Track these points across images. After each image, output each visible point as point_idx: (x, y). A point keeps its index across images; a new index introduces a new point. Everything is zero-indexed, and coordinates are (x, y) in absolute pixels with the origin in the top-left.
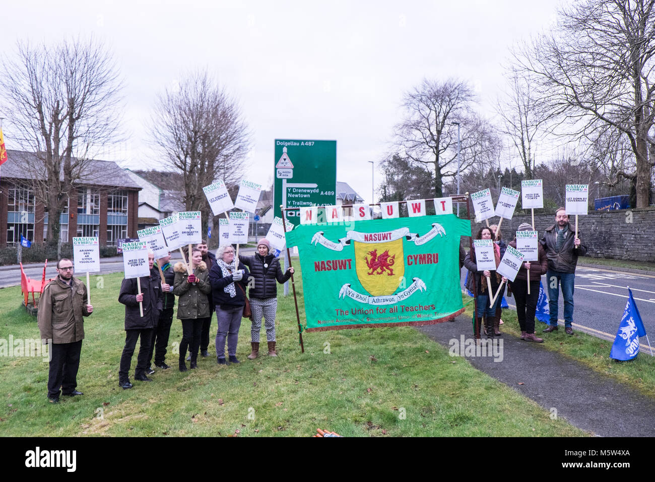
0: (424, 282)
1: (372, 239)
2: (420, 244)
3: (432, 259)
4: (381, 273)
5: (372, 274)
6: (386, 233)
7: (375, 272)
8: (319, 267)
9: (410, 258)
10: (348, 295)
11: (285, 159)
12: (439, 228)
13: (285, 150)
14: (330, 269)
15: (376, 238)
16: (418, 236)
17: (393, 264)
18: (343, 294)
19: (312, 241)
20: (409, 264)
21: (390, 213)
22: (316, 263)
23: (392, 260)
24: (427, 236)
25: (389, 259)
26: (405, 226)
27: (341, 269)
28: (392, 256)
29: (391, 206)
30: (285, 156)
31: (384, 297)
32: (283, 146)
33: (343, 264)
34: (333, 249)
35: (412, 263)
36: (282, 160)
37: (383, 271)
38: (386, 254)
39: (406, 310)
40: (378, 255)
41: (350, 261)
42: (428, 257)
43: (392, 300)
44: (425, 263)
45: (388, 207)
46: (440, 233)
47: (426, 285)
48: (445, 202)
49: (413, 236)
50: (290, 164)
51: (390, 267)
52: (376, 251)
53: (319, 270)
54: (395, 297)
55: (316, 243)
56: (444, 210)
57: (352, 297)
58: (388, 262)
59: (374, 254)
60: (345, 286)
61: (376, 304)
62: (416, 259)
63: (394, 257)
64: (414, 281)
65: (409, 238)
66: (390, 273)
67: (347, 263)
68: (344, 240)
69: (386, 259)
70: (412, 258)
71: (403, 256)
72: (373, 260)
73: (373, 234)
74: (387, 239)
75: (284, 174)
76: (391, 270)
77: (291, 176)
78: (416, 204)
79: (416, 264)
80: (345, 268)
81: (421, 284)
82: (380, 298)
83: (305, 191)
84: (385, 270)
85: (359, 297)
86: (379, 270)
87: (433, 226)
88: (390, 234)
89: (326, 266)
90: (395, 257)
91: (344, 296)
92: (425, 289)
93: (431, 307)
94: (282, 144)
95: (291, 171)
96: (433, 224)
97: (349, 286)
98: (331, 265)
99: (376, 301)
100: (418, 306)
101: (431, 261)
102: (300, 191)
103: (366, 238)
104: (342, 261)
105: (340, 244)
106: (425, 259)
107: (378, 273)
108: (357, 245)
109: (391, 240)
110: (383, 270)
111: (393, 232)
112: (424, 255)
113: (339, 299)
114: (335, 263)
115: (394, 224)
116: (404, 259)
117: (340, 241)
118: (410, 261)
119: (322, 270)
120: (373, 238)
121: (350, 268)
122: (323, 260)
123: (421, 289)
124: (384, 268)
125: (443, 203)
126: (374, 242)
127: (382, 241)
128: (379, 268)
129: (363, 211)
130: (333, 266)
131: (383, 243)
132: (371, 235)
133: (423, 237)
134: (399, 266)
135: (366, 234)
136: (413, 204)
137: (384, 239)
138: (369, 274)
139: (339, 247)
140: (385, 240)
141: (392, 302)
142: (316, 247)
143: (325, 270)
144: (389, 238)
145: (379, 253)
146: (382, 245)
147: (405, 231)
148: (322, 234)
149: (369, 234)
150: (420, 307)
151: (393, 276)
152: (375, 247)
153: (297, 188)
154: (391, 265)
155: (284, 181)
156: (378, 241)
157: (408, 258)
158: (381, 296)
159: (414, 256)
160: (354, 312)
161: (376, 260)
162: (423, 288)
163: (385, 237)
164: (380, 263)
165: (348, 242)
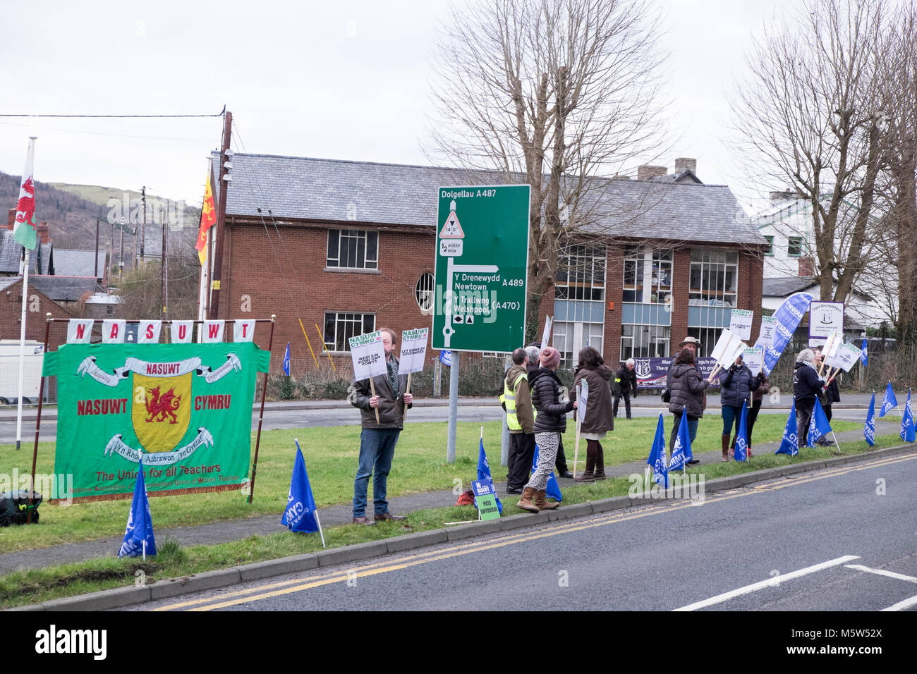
0: (211, 434)
1: (155, 372)
2: (211, 381)
3: (224, 402)
4: (162, 420)
5: (150, 421)
6: (173, 363)
7: (155, 418)
8: (85, 408)
9: (198, 400)
10: (116, 450)
11: (452, 223)
12: (235, 360)
13: (453, 205)
14: (98, 413)
15: (161, 370)
16: (210, 370)
17: (177, 408)
18: (110, 450)
19: (79, 370)
20: (197, 409)
21: (182, 335)
22: (79, 403)
23: (177, 402)
24: (221, 371)
25: (173, 400)
26: (197, 355)
27: (112, 412)
28: (178, 396)
29: (185, 326)
30: (453, 217)
31: (162, 455)
32: (451, 199)
33: (115, 406)
34: (105, 383)
35: (200, 408)
36: (448, 225)
37: (164, 418)
38: (170, 394)
39: (185, 471)
40: (161, 394)
41: (125, 401)
42: (219, 399)
43: (171, 458)
44: (215, 408)
45: (181, 327)
46: (235, 367)
47: (213, 438)
48: (247, 325)
49: (205, 369)
50: (459, 232)
51: (174, 412)
52: (159, 388)
53: (83, 414)
54: (176, 455)
55: (84, 373)
56: (244, 336)
57: (122, 454)
58: (172, 405)
59: (155, 392)
60: (115, 438)
61: (151, 464)
62: (205, 402)
63: (179, 398)
64: (200, 431)
65: (199, 372)
66: (173, 420)
67: (122, 403)
68: (120, 371)
69: (170, 401)
70: (200, 401)
71: (190, 397)
72: (154, 401)
73: (158, 364)
74: (174, 372)
75: (450, 248)
76: (175, 416)
77: (459, 252)
78: (214, 326)
79: (204, 408)
80: (118, 412)
81: (207, 436)
82: (157, 455)
83: (480, 278)
84: (167, 416)
85: (131, 454)
86: (160, 416)
87: (229, 357)
88: (178, 365)
89: (94, 408)
90: (182, 398)
91: (112, 451)
92: (212, 443)
93: (215, 468)
94: (448, 195)
95: (461, 243)
96: (229, 355)
97: (120, 438)
98: (100, 406)
99: (151, 459)
100: (201, 467)
101: (222, 405)
102: (472, 278)
103: (149, 369)
104: (115, 401)
105: (115, 376)
106: (215, 403)
107: (159, 420)
108: (136, 379)
109: (179, 374)
110: (165, 416)
111: (182, 363)
112: (215, 397)
113: (104, 457)
114: (105, 403)
115: (185, 352)
116: (191, 401)
117: (115, 372)
118: (199, 404)
119: (86, 414)
120: (158, 369)
121: (124, 412)
122: (90, 399)
123: (206, 443)
124: (167, 413)
125: (245, 326)
126: (157, 375)
127: (168, 375)
128: (160, 413)
129: (152, 330)
130: (103, 407)
131: (168, 378)
132: (155, 366)
133: (217, 371)
134: (184, 411)
135: (150, 364)
136: (210, 326)
137: (170, 373)
138: (147, 421)
139: (114, 380)
140: (172, 374)
141: (172, 462)
142: (82, 378)
143: (92, 414)
144: (176, 371)
145: (162, 392)
146: (167, 381)
147: (196, 363)
148: (94, 360)
149: (153, 364)
150: (203, 468)
151: (176, 424)
152: (158, 383)
153: (468, 274)
154: (175, 409)
155: (450, 261)
156: (162, 375)
157: (196, 401)
158: (158, 452)
159: (204, 397)
160: (121, 477)
161: (158, 402)
162: (209, 442)
163: (172, 370)
164: (162, 405)
165: (126, 374)
